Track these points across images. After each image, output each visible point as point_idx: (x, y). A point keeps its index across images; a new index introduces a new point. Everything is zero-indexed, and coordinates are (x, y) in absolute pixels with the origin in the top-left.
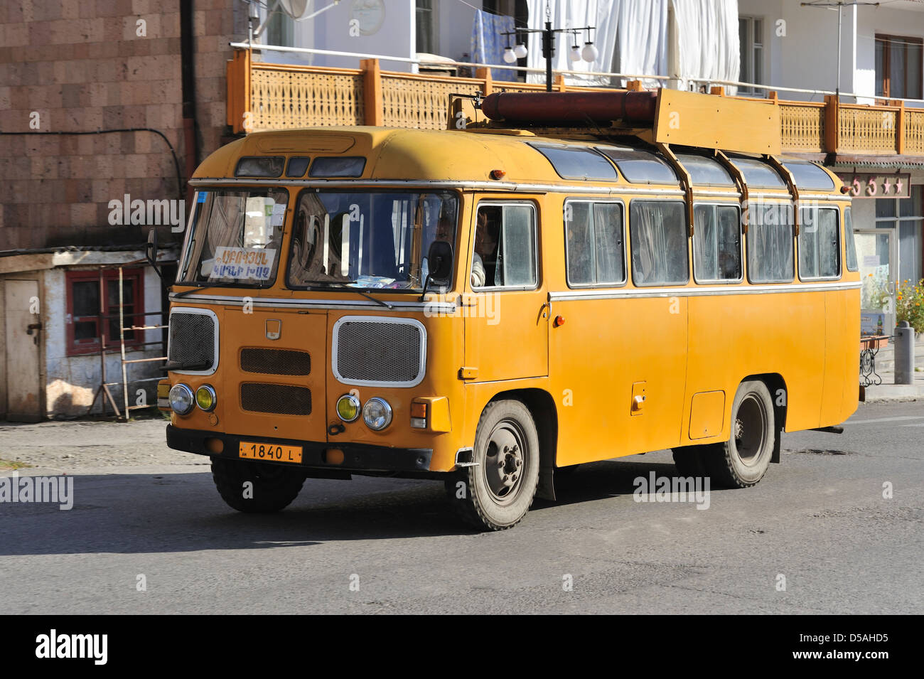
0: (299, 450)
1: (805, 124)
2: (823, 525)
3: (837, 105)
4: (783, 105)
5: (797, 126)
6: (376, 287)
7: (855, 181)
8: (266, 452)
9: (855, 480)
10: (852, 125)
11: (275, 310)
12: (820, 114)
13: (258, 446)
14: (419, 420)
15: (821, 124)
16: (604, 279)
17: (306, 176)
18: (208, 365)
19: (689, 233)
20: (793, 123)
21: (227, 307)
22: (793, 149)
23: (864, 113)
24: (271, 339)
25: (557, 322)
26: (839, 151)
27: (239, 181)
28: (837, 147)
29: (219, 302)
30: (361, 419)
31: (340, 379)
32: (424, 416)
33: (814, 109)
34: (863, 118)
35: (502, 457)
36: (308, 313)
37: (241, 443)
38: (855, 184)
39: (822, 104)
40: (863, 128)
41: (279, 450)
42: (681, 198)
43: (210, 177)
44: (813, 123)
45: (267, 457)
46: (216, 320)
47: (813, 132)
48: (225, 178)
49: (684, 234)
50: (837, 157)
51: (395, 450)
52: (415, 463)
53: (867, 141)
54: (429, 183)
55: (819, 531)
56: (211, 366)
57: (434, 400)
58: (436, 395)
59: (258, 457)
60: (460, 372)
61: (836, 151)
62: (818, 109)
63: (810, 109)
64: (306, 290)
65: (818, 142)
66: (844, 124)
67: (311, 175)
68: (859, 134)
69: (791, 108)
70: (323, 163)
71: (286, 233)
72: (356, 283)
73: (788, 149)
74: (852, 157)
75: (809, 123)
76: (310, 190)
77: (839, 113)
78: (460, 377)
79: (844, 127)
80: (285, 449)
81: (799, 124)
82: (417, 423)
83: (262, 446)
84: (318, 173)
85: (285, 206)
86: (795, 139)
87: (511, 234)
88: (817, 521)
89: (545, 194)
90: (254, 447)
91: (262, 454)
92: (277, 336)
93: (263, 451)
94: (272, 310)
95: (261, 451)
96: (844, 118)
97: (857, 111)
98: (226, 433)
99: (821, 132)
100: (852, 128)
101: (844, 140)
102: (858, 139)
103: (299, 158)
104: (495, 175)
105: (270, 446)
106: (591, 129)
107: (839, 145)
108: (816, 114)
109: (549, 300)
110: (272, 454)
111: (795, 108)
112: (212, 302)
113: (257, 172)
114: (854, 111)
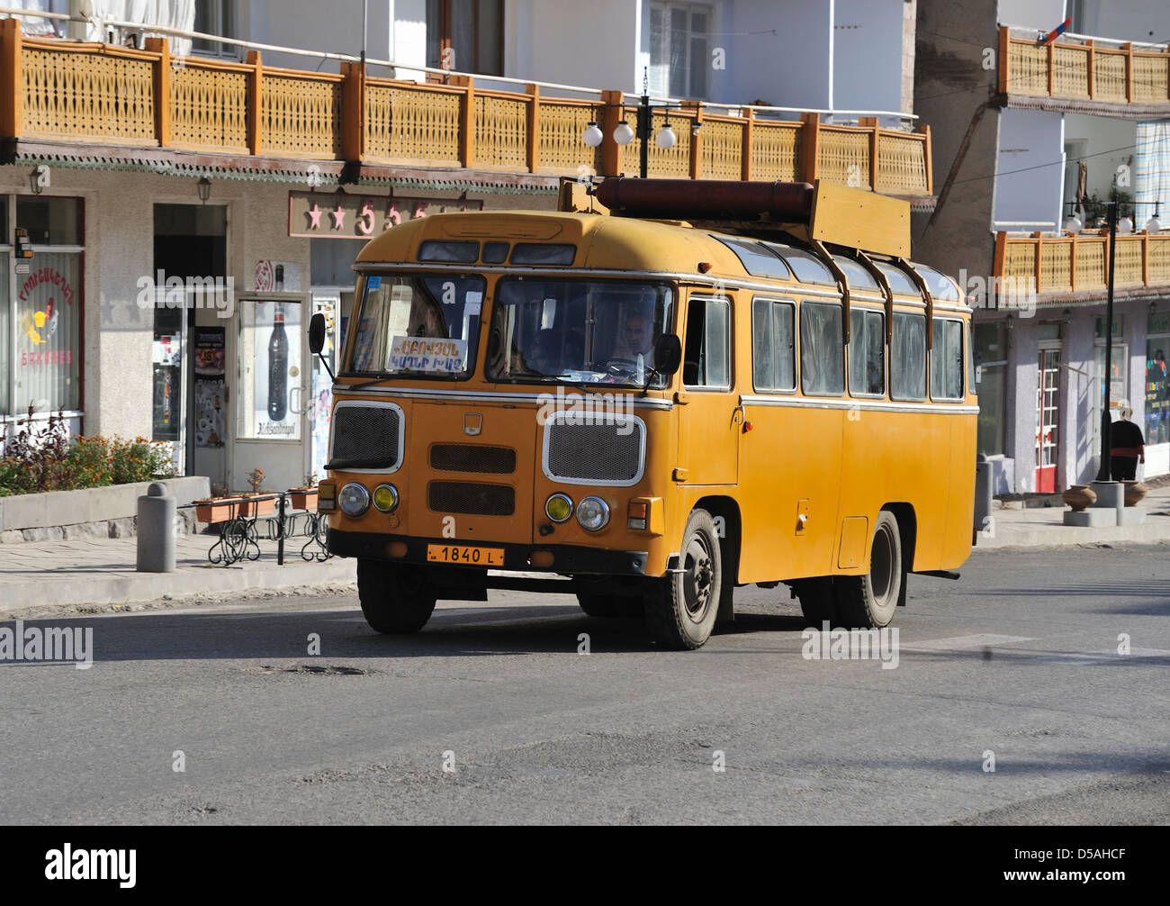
0: (501, 552)
1: (308, 109)
2: (319, 796)
3: (362, 79)
4: (270, 76)
5: (295, 112)
6: (591, 381)
7: (392, 210)
8: (460, 555)
9: (376, 716)
10: (387, 115)
11: (475, 404)
12: (334, 93)
13: (451, 548)
14: (639, 521)
15: (336, 111)
16: (780, 386)
17: (507, 263)
18: (390, 462)
19: (846, 341)
20: (288, 107)
21: (415, 401)
22: (288, 152)
23: (408, 95)
24: (472, 433)
25: (746, 427)
26: (365, 158)
27: (424, 266)
28: (362, 152)
29: (406, 395)
30: (573, 519)
31: (552, 477)
32: (644, 516)
33: (324, 85)
34: (405, 105)
35: (698, 569)
36: (515, 408)
37: (429, 546)
38: (391, 215)
39: (338, 76)
40: (405, 121)
41: (476, 553)
42: (839, 301)
43: (386, 260)
44: (322, 109)
45: (462, 560)
46: (401, 414)
47: (322, 125)
48: (406, 262)
49: (840, 341)
50: (362, 168)
51: (609, 552)
52: (632, 567)
53: (411, 142)
54: (647, 274)
55: (310, 807)
56: (394, 464)
57: (653, 500)
58: (653, 496)
59: (450, 560)
60: (675, 472)
61: (361, 158)
62: (331, 86)
63: (318, 84)
64: (511, 383)
65: (330, 142)
66: (373, 114)
67: (513, 263)
68: (399, 131)
69: (284, 81)
70: (525, 249)
71: (485, 323)
72: (569, 376)
73: (280, 151)
74: (386, 169)
75: (315, 109)
76: (511, 278)
77: (366, 93)
78: (674, 478)
79: (373, 118)
80: (484, 551)
81: (298, 110)
82: (635, 524)
83: (456, 549)
84: (521, 260)
85: (480, 294)
86: (292, 136)
87: (712, 331)
88: (308, 789)
89: (737, 290)
90: (446, 549)
91: (455, 557)
92: (477, 431)
93: (456, 554)
94: (472, 403)
95: (454, 554)
96: (373, 102)
97: (396, 91)
98: (410, 535)
99: (336, 125)
100: (387, 119)
101: (374, 140)
102: (396, 141)
103: (496, 244)
104: (703, 268)
105: (465, 548)
106: (732, 222)
107: (366, 148)
108: (326, 94)
109: (740, 404)
110: (468, 557)
111: (291, 82)
112: (397, 395)
113: (446, 256)
114: (391, 91)
